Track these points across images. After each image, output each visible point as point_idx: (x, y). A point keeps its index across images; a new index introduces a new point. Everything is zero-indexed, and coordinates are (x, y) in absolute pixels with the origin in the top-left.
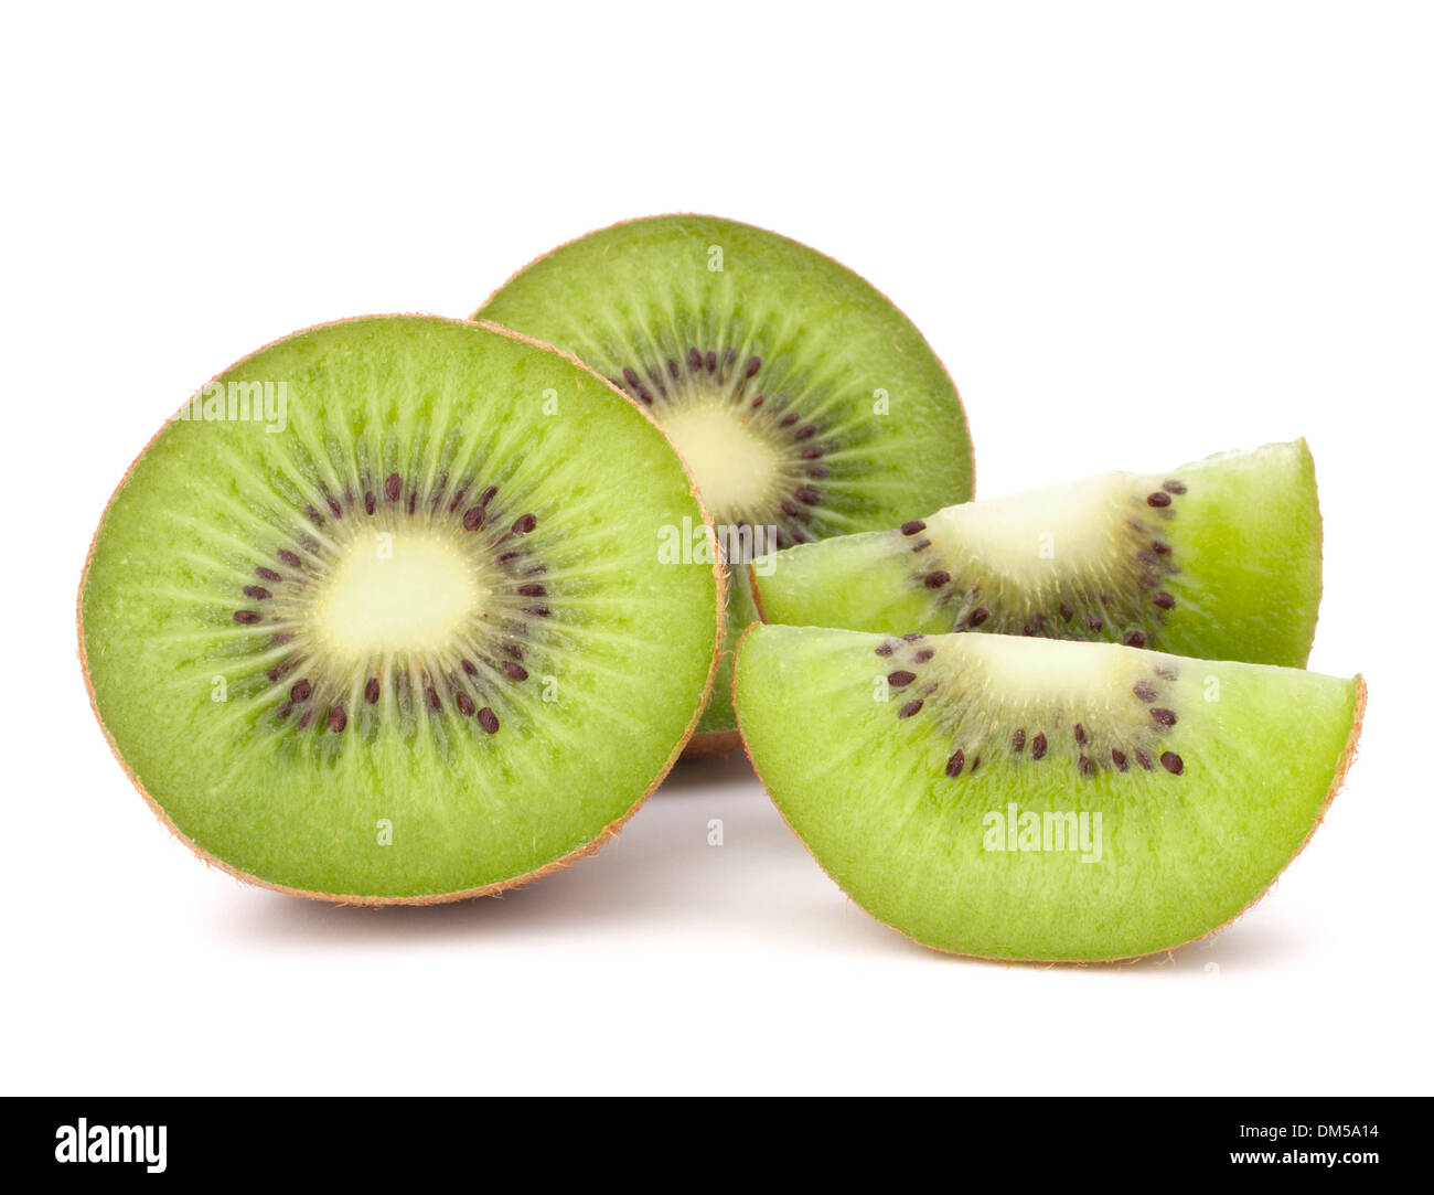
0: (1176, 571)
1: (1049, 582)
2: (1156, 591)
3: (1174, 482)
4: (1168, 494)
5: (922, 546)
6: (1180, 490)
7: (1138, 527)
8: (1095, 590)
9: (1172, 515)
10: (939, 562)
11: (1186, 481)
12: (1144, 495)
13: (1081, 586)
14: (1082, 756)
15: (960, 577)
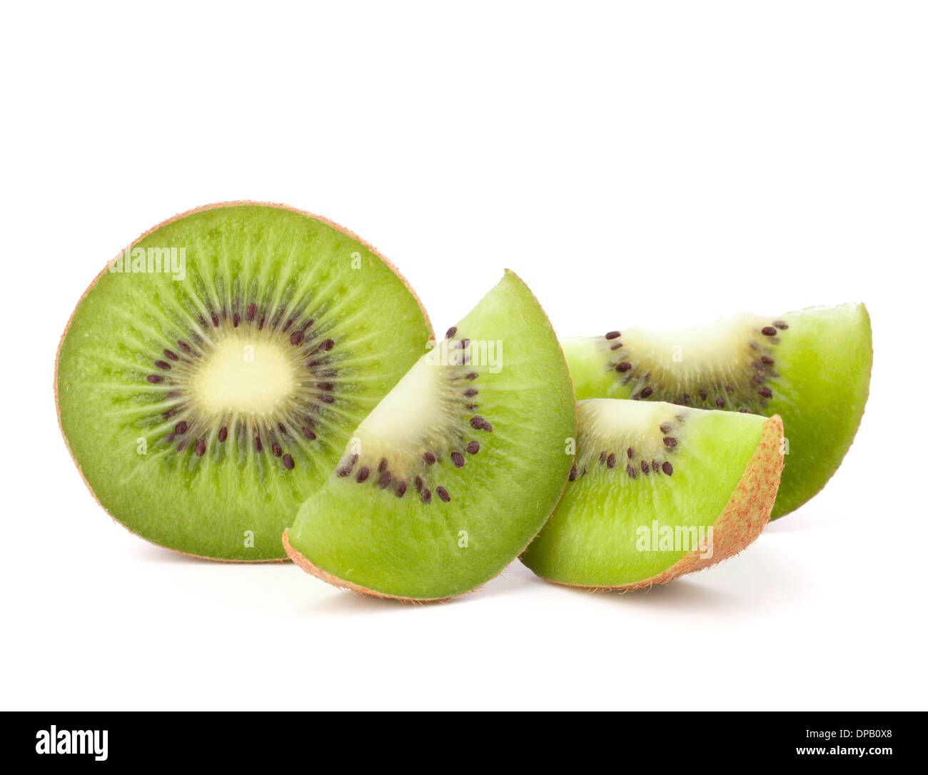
0: (776, 376)
1: (693, 375)
2: (761, 386)
3: (780, 322)
4: (775, 328)
5: (617, 347)
6: (783, 327)
7: (754, 347)
8: (722, 383)
9: (776, 342)
10: (626, 357)
11: (788, 322)
12: (761, 328)
13: (714, 379)
14: (628, 466)
15: (637, 368)
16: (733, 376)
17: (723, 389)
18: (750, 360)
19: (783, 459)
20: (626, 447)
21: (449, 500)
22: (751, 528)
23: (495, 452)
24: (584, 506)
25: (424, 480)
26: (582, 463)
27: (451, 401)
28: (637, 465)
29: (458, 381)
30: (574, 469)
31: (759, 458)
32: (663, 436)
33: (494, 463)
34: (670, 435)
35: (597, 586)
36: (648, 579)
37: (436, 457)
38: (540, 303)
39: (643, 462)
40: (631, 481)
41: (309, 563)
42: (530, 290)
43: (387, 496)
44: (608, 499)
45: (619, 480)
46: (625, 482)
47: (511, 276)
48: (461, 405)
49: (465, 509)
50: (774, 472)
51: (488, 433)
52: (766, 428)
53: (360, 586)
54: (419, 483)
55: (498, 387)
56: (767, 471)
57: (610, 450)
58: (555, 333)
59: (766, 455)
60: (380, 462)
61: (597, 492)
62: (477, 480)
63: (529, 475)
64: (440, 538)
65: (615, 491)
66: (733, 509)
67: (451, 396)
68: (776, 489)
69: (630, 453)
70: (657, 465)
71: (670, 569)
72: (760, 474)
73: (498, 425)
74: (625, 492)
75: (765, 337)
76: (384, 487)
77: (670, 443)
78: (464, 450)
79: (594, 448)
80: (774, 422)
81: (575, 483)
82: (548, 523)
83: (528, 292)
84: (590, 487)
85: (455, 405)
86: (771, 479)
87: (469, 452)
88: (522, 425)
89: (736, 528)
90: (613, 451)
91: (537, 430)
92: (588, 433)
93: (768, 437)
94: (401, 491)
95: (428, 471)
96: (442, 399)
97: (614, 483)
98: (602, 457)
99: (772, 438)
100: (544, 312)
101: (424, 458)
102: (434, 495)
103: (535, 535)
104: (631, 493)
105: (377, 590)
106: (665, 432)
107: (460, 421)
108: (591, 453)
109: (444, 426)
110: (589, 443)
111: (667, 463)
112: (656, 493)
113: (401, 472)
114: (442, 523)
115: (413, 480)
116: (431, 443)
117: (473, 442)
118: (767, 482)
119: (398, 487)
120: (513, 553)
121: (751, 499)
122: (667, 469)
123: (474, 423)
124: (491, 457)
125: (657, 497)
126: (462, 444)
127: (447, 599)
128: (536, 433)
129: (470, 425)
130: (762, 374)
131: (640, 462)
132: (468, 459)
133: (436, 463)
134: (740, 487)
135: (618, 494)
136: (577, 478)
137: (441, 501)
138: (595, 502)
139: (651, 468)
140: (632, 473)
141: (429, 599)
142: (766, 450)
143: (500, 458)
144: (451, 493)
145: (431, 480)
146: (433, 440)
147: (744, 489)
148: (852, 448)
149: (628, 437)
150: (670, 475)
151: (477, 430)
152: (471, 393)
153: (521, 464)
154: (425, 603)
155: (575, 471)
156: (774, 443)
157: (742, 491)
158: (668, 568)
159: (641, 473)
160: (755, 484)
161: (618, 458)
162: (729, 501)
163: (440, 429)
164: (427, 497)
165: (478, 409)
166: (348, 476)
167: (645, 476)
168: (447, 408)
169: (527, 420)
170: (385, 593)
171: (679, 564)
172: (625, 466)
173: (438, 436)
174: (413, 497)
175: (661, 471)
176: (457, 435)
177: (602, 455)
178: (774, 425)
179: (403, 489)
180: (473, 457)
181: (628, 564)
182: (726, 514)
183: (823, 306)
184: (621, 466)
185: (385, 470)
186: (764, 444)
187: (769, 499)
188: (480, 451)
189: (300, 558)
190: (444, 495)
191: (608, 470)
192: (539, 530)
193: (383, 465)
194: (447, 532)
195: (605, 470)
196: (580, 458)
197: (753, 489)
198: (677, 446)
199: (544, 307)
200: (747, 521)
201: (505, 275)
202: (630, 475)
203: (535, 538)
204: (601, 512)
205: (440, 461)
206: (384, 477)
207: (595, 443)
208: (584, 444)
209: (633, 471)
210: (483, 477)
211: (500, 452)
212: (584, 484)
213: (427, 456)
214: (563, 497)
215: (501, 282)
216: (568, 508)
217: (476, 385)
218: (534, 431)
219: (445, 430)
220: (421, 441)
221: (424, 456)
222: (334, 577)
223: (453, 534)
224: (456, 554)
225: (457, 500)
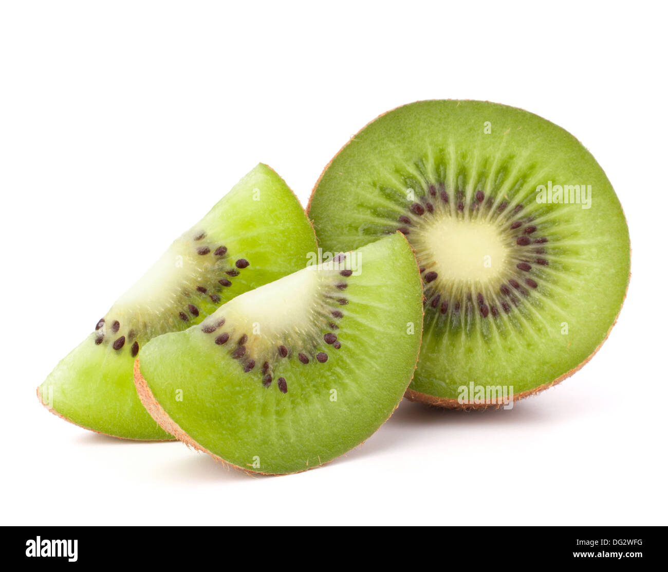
21: (286, 392)
23: (338, 371)
25: (271, 366)
27: (319, 313)
29: (331, 300)
33: (333, 379)
37: (288, 353)
43: (235, 368)
48: (325, 321)
49: (295, 406)
51: (336, 350)
53: (184, 431)
54: (266, 366)
55: (360, 319)
60: (242, 335)
62: (314, 386)
63: (358, 402)
64: (266, 419)
67: (320, 309)
76: (236, 358)
85: (321, 319)
87: (317, 359)
88: (367, 359)
91: (378, 368)
94: (250, 366)
95: (277, 360)
96: (313, 309)
102: (275, 382)
107: (318, 331)
113: (255, 352)
114: (272, 409)
115: (262, 362)
116: (289, 339)
117: (324, 354)
119: (247, 363)
124: (333, 373)
126: (314, 351)
129: (324, 338)
132: (314, 363)
133: (286, 358)
137: (279, 390)
143: (339, 377)
144: (290, 387)
145: (276, 370)
146: (292, 338)
153: (355, 390)
163: (301, 332)
164: (267, 381)
165: (337, 330)
166: (210, 334)
168: (313, 318)
169: (374, 357)
173: (297, 336)
174: (256, 378)
176: (313, 342)
180: (319, 364)
185: (242, 344)
188: (326, 363)
189: (145, 386)
190: (283, 387)
193: (242, 340)
194: (273, 417)
205: (289, 357)
206: (240, 350)
210: (320, 386)
211: (342, 373)
213: (282, 349)
217: (344, 311)
218: (376, 368)
219: (304, 333)
220: (281, 334)
221: (280, 348)
222: (166, 414)
223: (277, 421)
224: (274, 439)
225: (292, 396)
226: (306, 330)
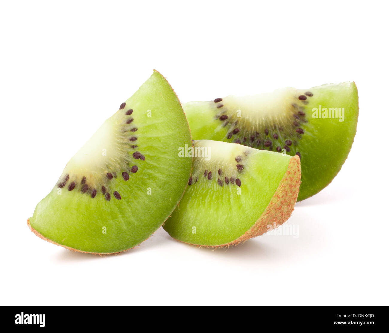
0: (306, 122)
1: (261, 122)
2: (298, 128)
3: (309, 92)
4: (306, 96)
5: (220, 107)
6: (310, 95)
7: (294, 106)
8: (277, 126)
9: (307, 103)
10: (225, 112)
11: (313, 92)
12: (298, 96)
13: (272, 124)
14: (218, 179)
15: (231, 118)
16: (282, 122)
17: (278, 129)
18: (292, 113)
19: (300, 179)
20: (218, 169)
21: (120, 198)
22: (283, 215)
23: (147, 171)
24: (196, 200)
25: (107, 188)
26: (195, 176)
27: (122, 144)
28: (222, 179)
29: (126, 133)
30: (191, 179)
31: (286, 180)
32: (236, 164)
33: (146, 177)
34: (240, 163)
35: (201, 245)
36: (227, 243)
37: (113, 175)
38: (173, 88)
39: (226, 178)
40: (220, 187)
41: (42, 236)
42: (167, 81)
43: (86, 197)
44: (208, 197)
45: (213, 186)
46: (216, 188)
47: (157, 74)
48: (128, 146)
49: (129, 203)
50: (295, 186)
51: (142, 161)
52: (290, 163)
53: (70, 248)
54: (104, 190)
56: (291, 186)
57: (209, 170)
58: (180, 104)
59: (290, 178)
60: (82, 179)
61: (202, 193)
62: (136, 187)
63: (166, 183)
64: (115, 219)
65: (211, 193)
66: (272, 208)
67: (122, 141)
68: (297, 195)
69: (220, 172)
70: (233, 180)
71: (238, 239)
72: (287, 188)
73: (149, 156)
74: (216, 194)
75: (300, 101)
76: (84, 193)
77: (240, 168)
78: (129, 171)
79: (201, 168)
80: (295, 159)
81: (191, 187)
82: (176, 209)
83: (166, 82)
84: (199, 189)
85: (124, 146)
86: (294, 190)
87: (132, 172)
88: (162, 156)
89: (275, 216)
90: (211, 170)
91: (170, 158)
92: (199, 159)
93: (292, 168)
94: (93, 195)
95: (109, 183)
97: (211, 188)
98: (205, 173)
99: (294, 169)
100: (175, 93)
101: (107, 176)
102: (112, 196)
103: (169, 216)
104: (219, 194)
105: (80, 250)
106: (238, 162)
107: (127, 155)
108: (200, 171)
109: (118, 158)
110: (199, 165)
111: (238, 179)
112: (232, 196)
113: (94, 184)
114: (117, 211)
115: (100, 188)
116: (111, 167)
117: (134, 166)
118: (291, 192)
119: (92, 193)
120: (156, 226)
121: (282, 201)
122: (238, 182)
123: (135, 156)
124: (145, 174)
125: (232, 198)
126: (128, 167)
127: (119, 253)
128: (170, 160)
129: (133, 157)
130: (298, 121)
131: (224, 177)
132: (132, 176)
133: (114, 178)
134: (275, 196)
135: (213, 195)
136: (193, 183)
137: (116, 199)
138: (201, 198)
139: (230, 181)
140: (220, 183)
141: (109, 253)
142: (290, 175)
144: (122, 194)
145: (110, 188)
146: (112, 166)
147: (278, 197)
148: (347, 161)
149: (219, 163)
150: (239, 186)
151: (137, 160)
152: (133, 139)
153: (161, 177)
154: (107, 255)
155: (192, 180)
156: (295, 171)
157: (276, 198)
158: (237, 238)
159: (225, 184)
160: (284, 194)
161: (213, 174)
162: (270, 203)
163: (116, 160)
164: (108, 197)
165: (137, 148)
166: (64, 187)
167: (227, 185)
168: (120, 148)
169: (165, 153)
170: (84, 251)
171: (243, 236)
172: (217, 179)
173: (114, 163)
174: (100, 197)
175: (235, 183)
176: (125, 162)
177: (205, 172)
178: (295, 161)
179: (94, 194)
180: (134, 174)
181: (217, 234)
182: (268, 211)
183: (333, 83)
184: (215, 179)
185: (84, 183)
186: (289, 172)
187: (293, 200)
188: (138, 172)
189: (37, 233)
190: (117, 196)
191: (208, 181)
192: (171, 213)
193: (84, 180)
194: (120, 216)
195: (207, 181)
196: (194, 173)
197: (283, 196)
198: (243, 170)
199: (175, 91)
200: (281, 212)
201: (154, 73)
202: (219, 184)
203: (169, 217)
204: (204, 203)
205: (116, 177)
206: (84, 187)
207: (202, 166)
208: (196, 166)
209: (221, 182)
210: (139, 185)
211: (150, 171)
212: (196, 187)
213: (108, 175)
214: (185, 195)
215: (151, 77)
216: (188, 200)
217: (136, 134)
218: (169, 159)
219: (118, 160)
220: (105, 167)
221: (107, 175)
222: (56, 243)
223: (123, 217)
224: (125, 228)
225: (125, 198)
226: (119, 157)
